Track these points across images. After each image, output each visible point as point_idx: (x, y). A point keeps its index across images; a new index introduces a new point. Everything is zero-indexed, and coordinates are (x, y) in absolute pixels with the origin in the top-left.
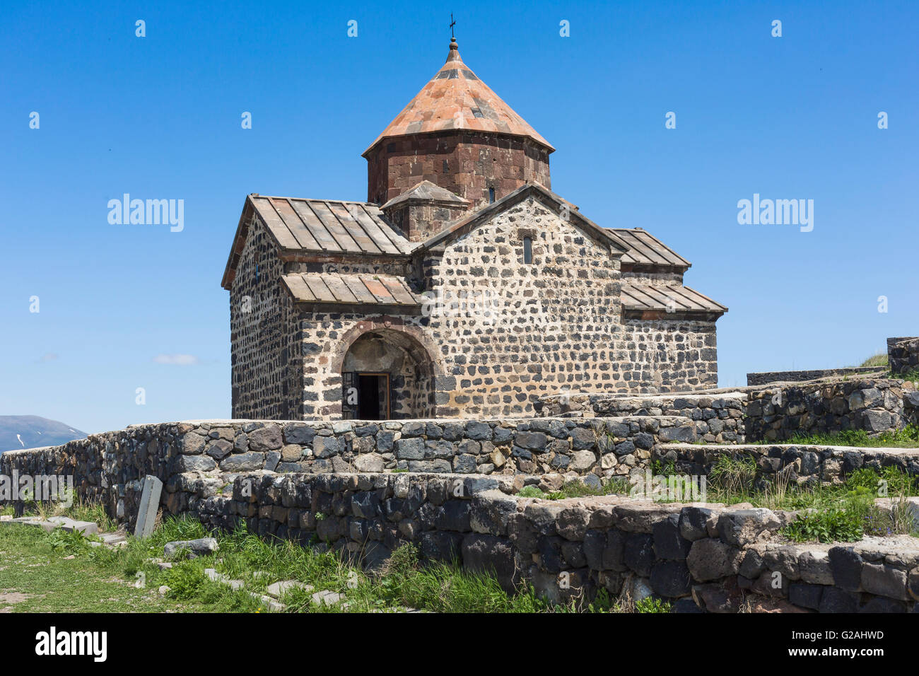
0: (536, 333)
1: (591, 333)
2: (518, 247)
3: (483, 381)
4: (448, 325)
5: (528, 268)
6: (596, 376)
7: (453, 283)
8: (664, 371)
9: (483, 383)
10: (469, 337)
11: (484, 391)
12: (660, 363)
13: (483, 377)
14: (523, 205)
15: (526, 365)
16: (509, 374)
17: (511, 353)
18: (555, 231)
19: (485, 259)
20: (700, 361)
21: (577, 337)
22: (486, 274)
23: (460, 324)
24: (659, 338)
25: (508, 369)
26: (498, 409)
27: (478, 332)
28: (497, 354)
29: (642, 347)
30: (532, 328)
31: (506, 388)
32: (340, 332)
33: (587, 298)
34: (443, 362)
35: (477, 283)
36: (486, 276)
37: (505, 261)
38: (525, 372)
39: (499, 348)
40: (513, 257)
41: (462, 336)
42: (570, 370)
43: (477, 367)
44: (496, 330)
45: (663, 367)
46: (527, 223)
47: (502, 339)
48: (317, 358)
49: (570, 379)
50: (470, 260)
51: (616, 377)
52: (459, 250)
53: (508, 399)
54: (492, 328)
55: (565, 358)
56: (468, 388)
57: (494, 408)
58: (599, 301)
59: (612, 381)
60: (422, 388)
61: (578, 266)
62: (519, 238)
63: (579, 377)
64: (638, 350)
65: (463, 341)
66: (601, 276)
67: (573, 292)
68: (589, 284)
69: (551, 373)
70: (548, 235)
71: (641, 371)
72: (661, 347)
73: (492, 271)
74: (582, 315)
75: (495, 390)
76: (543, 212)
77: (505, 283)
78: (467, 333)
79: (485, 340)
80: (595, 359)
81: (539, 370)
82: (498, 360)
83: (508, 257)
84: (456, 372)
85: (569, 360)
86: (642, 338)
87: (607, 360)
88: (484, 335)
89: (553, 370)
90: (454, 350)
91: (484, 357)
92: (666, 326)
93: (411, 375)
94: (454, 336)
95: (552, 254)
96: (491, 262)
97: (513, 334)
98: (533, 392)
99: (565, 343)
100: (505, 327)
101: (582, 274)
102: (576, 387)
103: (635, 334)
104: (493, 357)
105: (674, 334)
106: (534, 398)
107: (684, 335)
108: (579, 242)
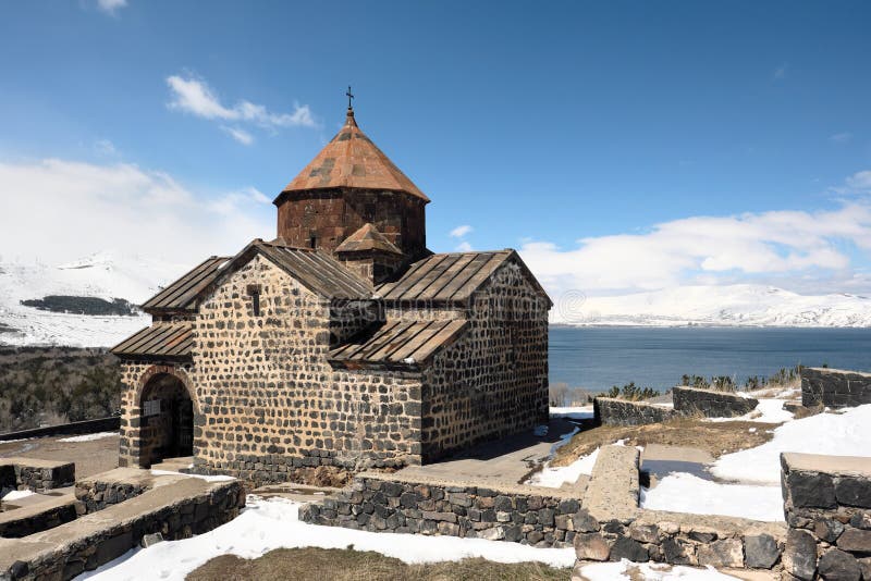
0: (261, 380)
1: (304, 381)
2: (248, 302)
3: (224, 420)
4: (202, 371)
5: (255, 320)
6: (306, 423)
7: (205, 335)
8: (368, 423)
9: (224, 422)
10: (214, 381)
11: (224, 429)
12: (364, 414)
13: (224, 417)
14: (252, 263)
15: (253, 409)
16: (242, 415)
17: (243, 397)
18: (276, 284)
19: (225, 314)
20: (402, 415)
21: (292, 384)
22: (226, 327)
23: (209, 370)
24: (363, 388)
25: (240, 411)
26: (233, 446)
27: (221, 378)
28: (233, 398)
29: (348, 397)
30: (258, 376)
31: (239, 428)
32: (139, 375)
33: (301, 347)
34: (199, 402)
35: (220, 335)
37: (239, 315)
38: (253, 415)
39: (235, 392)
40: (244, 310)
41: (210, 381)
42: (286, 416)
43: (220, 408)
44: (233, 377)
45: (367, 419)
46: (256, 279)
47: (237, 384)
48: (127, 394)
49: (286, 425)
50: (216, 315)
51: (324, 426)
52: (208, 307)
53: (239, 438)
54: (230, 374)
55: (283, 405)
56: (214, 426)
57: (230, 445)
58: (311, 350)
59: (320, 429)
61: (294, 317)
62: (248, 294)
63: (293, 424)
64: (343, 400)
65: (211, 385)
66: (312, 324)
67: (290, 342)
68: (302, 333)
69: (271, 418)
70: (270, 289)
71: (346, 422)
72: (365, 398)
73: (230, 324)
74: (296, 364)
75: (231, 429)
77: (238, 335)
78: (214, 378)
79: (226, 385)
80: (306, 407)
81: (262, 414)
82: (234, 403)
83: (241, 311)
84: (206, 411)
85: (286, 407)
86: (347, 388)
87: (317, 409)
88: (225, 380)
89: (273, 415)
90: (205, 392)
91: (225, 400)
92: (370, 377)
94: (205, 381)
95: (273, 307)
96: (230, 316)
97: (245, 380)
98: (257, 434)
99: (282, 390)
100: (239, 374)
101: (297, 324)
102: (291, 432)
103: (341, 384)
104: (231, 400)
105: (378, 385)
106: (258, 439)
107: (388, 387)
108: (296, 292)
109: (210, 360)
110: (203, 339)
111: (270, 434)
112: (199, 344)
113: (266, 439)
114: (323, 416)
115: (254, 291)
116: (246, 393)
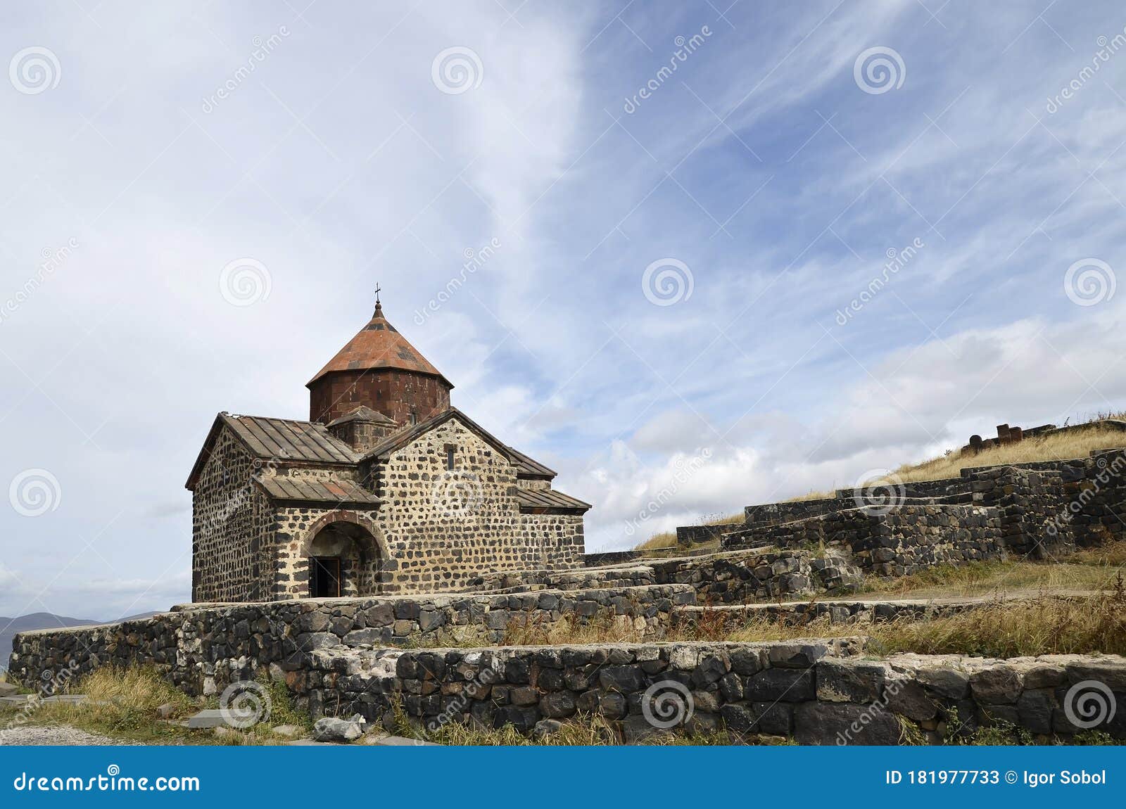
0: (458, 525)
1: (497, 525)
2: (444, 458)
3: (419, 563)
4: (392, 519)
6: (501, 558)
7: (396, 485)
8: (549, 553)
9: (419, 565)
10: (408, 528)
11: (419, 571)
12: (546, 547)
13: (419, 560)
14: (446, 425)
15: (450, 550)
16: (438, 557)
17: (439, 541)
18: (471, 446)
19: (420, 467)
20: (573, 545)
21: (487, 527)
22: (420, 478)
23: (401, 517)
24: (544, 528)
25: (437, 553)
26: (430, 585)
27: (415, 524)
28: (429, 541)
29: (533, 535)
30: (455, 521)
31: (436, 569)
32: (308, 524)
33: (494, 497)
34: (388, 548)
35: (413, 486)
36: (420, 480)
37: (434, 469)
38: (450, 556)
39: (430, 537)
40: (440, 465)
41: (402, 527)
42: (482, 553)
43: (414, 552)
44: (428, 523)
45: (548, 550)
46: (451, 439)
47: (433, 530)
48: (289, 545)
49: (483, 561)
50: (408, 468)
51: (516, 558)
52: (399, 459)
53: (437, 578)
54: (425, 521)
55: (479, 544)
56: (408, 569)
57: (427, 584)
58: (503, 500)
59: (512, 561)
60: (368, 569)
61: (487, 473)
62: (445, 451)
63: (489, 559)
64: (530, 537)
65: (403, 531)
66: (504, 480)
68: (495, 486)
69: (469, 556)
70: (466, 449)
71: (532, 553)
72: (546, 535)
73: (425, 476)
74: (490, 511)
75: (428, 570)
76: (462, 431)
78: (406, 524)
79: (420, 530)
80: (500, 545)
81: (460, 553)
82: (429, 546)
83: (436, 465)
84: (398, 556)
85: (482, 545)
86: (533, 528)
87: (509, 546)
88: (419, 526)
89: (471, 554)
90: (396, 539)
91: (419, 544)
92: (549, 519)
93: (357, 559)
94: (396, 528)
95: (469, 464)
96: (424, 468)
97: (441, 525)
98: (455, 571)
99: (479, 532)
100: (435, 520)
101: (490, 479)
102: (487, 566)
103: (528, 526)
104: (426, 544)
105: (555, 525)
106: (457, 576)
107: (562, 526)
108: (488, 454)
109: (403, 508)
110: (394, 489)
111: (468, 570)
112: (388, 493)
113: (465, 575)
114: (515, 551)
115: (450, 449)
116: (443, 537)
